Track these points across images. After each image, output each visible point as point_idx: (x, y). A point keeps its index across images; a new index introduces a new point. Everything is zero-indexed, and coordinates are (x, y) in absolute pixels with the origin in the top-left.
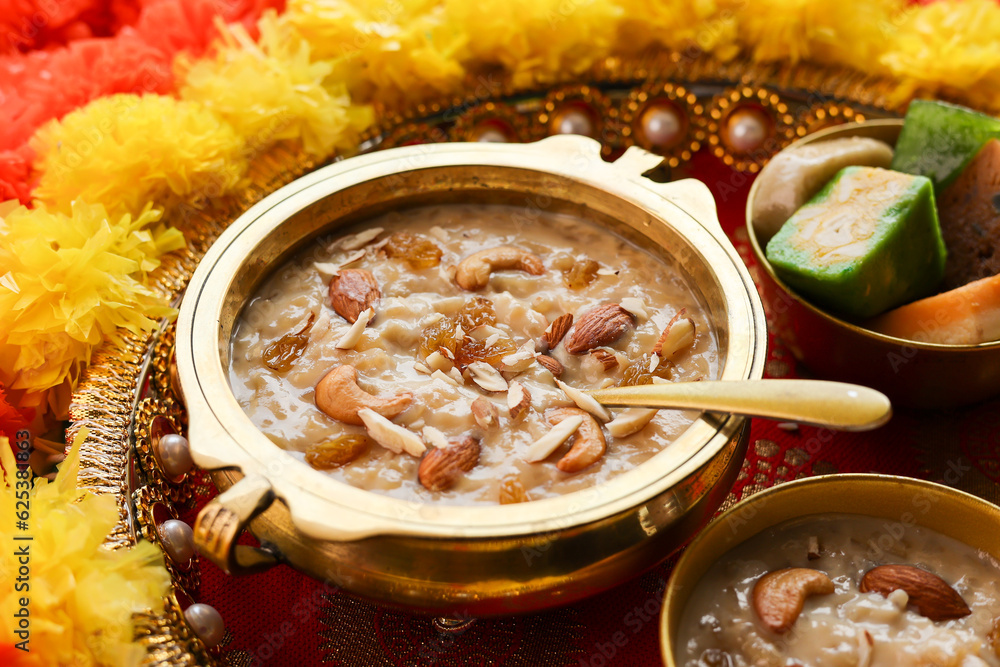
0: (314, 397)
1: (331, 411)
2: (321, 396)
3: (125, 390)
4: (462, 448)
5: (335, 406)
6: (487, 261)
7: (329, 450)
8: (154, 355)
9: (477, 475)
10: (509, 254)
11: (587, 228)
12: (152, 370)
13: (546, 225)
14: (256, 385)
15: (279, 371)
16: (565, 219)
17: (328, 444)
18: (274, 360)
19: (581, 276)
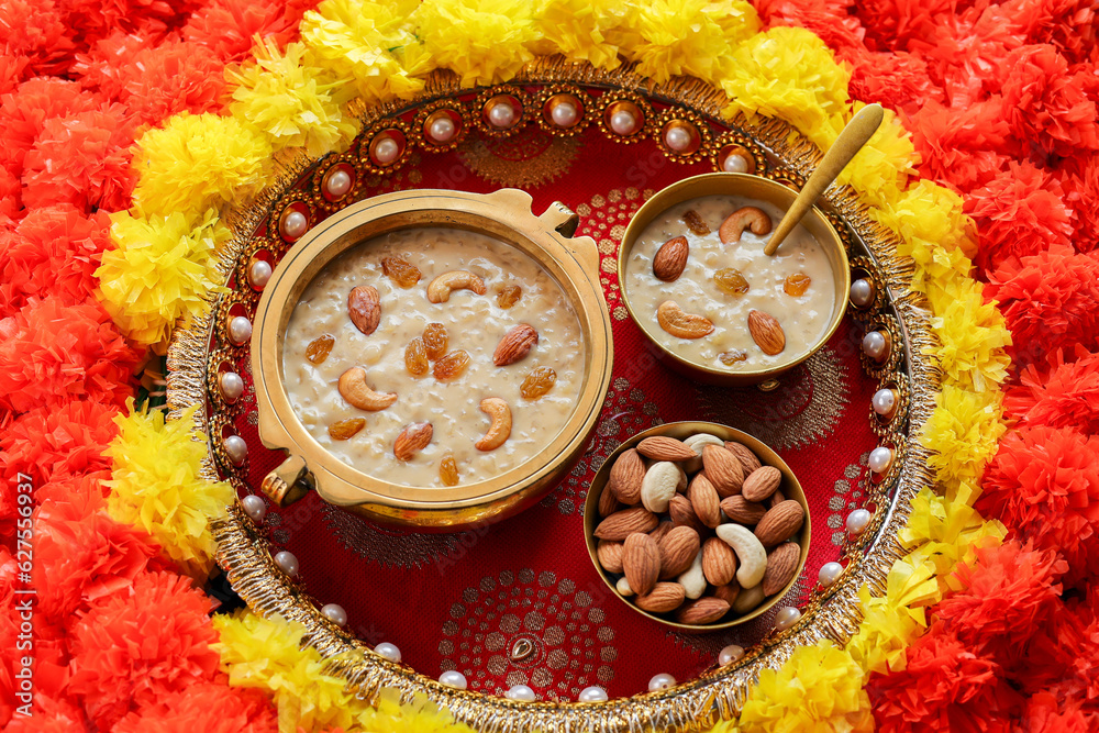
0: (338, 385)
1: (348, 397)
2: (342, 387)
3: (200, 349)
4: (421, 434)
5: (351, 395)
6: (448, 285)
7: (342, 428)
8: (217, 319)
9: (429, 451)
10: (464, 277)
11: (518, 255)
12: (216, 329)
13: (491, 249)
14: (301, 374)
15: (315, 363)
16: (504, 247)
17: (341, 425)
18: (312, 357)
19: (507, 300)
